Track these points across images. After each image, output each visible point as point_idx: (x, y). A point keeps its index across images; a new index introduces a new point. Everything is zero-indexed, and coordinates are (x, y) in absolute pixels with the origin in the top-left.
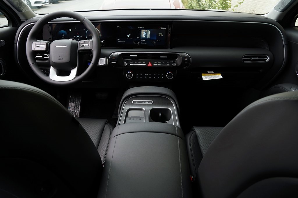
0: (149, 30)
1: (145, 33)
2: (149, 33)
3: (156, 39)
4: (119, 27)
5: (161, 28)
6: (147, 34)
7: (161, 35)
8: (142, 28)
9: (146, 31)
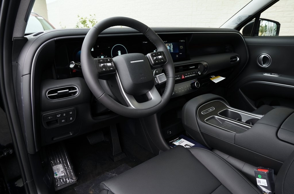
0: (171, 44)
1: (169, 47)
2: (172, 47)
3: (178, 52)
4: (145, 42)
5: (181, 41)
6: (170, 48)
7: (181, 47)
8: (166, 42)
9: (169, 44)
